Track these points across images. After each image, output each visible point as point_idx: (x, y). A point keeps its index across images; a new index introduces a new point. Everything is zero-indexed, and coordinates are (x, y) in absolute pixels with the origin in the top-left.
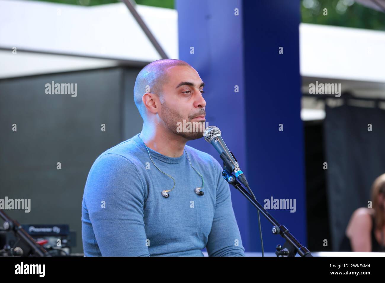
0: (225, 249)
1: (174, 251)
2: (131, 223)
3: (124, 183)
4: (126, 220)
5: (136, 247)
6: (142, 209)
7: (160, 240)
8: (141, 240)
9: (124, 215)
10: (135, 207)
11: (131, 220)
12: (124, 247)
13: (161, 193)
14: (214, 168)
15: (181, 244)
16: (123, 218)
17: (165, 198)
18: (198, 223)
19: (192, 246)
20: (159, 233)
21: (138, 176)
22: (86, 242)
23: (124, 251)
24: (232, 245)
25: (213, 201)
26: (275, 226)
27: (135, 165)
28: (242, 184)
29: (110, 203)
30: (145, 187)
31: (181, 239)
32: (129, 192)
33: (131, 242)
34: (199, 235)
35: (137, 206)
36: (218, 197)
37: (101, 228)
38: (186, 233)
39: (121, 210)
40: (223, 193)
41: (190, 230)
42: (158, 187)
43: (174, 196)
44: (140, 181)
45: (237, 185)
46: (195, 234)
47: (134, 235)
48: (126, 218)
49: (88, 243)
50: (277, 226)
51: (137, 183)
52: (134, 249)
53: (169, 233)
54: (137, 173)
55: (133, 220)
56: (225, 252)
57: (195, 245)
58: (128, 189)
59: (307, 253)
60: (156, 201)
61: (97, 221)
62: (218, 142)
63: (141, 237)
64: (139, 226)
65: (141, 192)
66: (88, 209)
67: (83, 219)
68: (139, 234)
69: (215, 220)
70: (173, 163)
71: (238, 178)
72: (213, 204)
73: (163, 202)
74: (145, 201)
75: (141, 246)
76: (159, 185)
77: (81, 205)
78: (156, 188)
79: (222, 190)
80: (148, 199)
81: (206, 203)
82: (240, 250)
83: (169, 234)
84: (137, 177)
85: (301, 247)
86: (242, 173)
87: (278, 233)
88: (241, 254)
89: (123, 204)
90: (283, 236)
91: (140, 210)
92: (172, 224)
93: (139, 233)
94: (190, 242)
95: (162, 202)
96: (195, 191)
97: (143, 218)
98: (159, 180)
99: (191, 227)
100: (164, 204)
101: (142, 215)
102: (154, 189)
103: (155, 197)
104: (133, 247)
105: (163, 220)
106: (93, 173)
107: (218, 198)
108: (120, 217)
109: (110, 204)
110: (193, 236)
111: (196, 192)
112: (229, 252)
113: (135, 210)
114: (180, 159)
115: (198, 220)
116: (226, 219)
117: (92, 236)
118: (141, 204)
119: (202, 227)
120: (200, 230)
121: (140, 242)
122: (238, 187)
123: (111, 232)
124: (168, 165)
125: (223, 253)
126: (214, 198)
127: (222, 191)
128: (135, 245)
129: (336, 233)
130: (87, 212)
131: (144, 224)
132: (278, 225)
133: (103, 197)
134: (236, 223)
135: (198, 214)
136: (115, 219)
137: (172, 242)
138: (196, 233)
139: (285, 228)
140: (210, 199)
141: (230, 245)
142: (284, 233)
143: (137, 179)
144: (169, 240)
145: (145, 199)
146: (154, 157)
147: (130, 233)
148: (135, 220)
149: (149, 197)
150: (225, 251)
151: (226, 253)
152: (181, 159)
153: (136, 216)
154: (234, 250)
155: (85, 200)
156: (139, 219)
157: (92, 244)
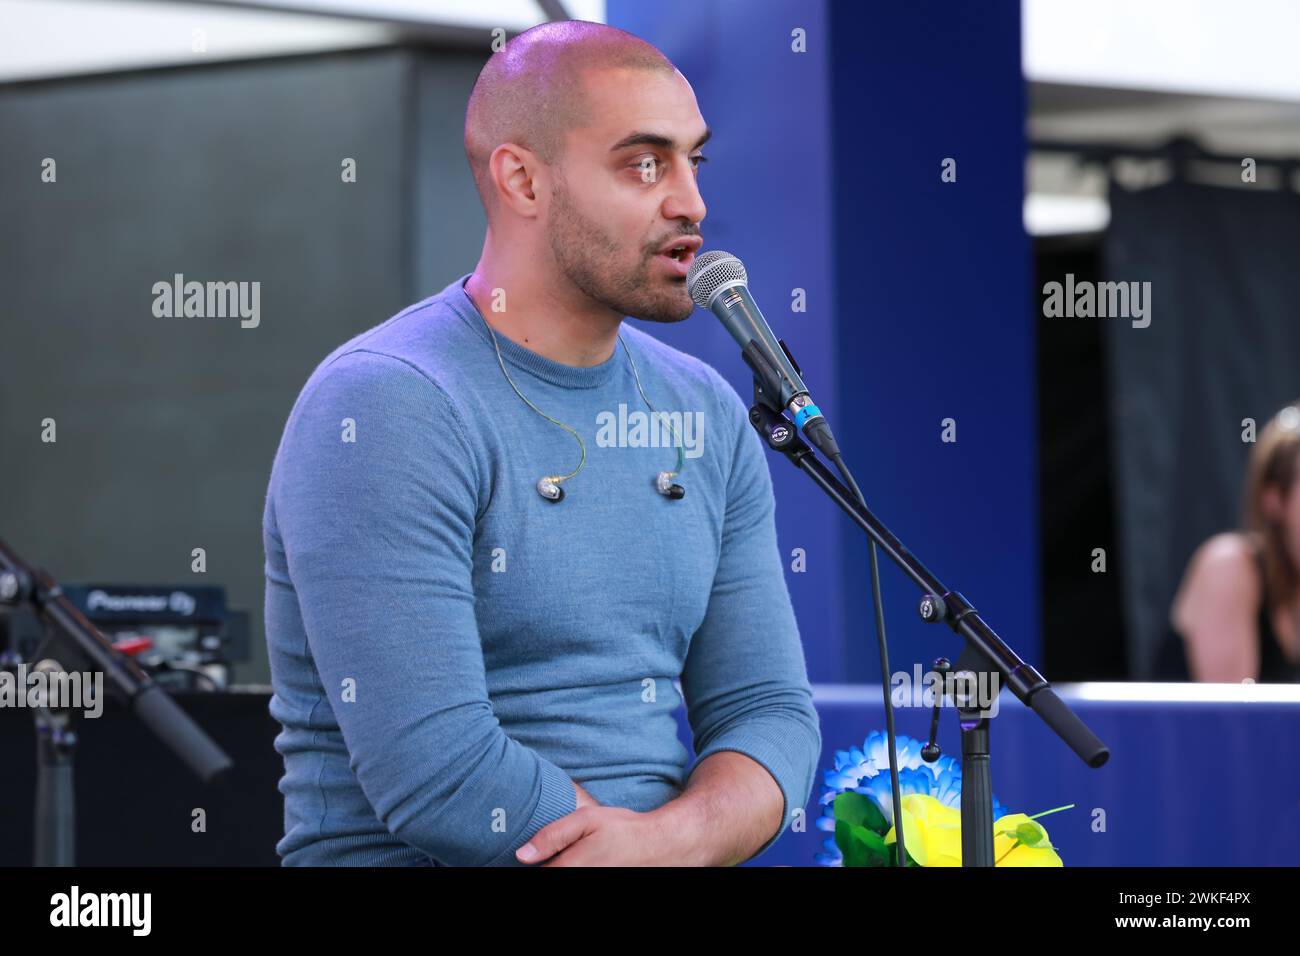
0: (750, 692)
1: (579, 681)
2: (429, 594)
3: (406, 453)
4: (411, 581)
5: (444, 674)
6: (470, 543)
7: (529, 649)
8: (462, 653)
9: (405, 565)
10: (443, 538)
11: (427, 582)
12: (403, 676)
13: (537, 489)
14: (722, 412)
15: (604, 659)
16: (399, 573)
17: (547, 503)
18: (663, 591)
19: (642, 670)
20: (528, 624)
21: (455, 433)
22: (277, 650)
23: (402, 687)
24: (772, 679)
25: (712, 520)
26: (928, 593)
27: (446, 394)
28: (818, 451)
29: (357, 523)
30: (480, 469)
31: (606, 644)
32: (423, 486)
33: (426, 658)
34: (665, 633)
35: (451, 535)
36: (729, 509)
37: (325, 606)
38: (620, 622)
39: (395, 548)
40: (752, 497)
41: (637, 616)
42: (526, 465)
43: (581, 500)
44: (461, 447)
45: (799, 454)
46: (651, 628)
47: (438, 634)
48: (412, 575)
49: (284, 653)
50: (935, 595)
51: (451, 456)
52: (436, 682)
53: (560, 624)
54: (452, 418)
55: (434, 582)
56: (748, 701)
57: (649, 667)
58: (417, 476)
59: (1037, 685)
60: (519, 514)
61: (314, 581)
62: (736, 307)
63: (462, 642)
64: (454, 603)
65: (467, 487)
66: (283, 536)
67: (268, 569)
68: (455, 631)
69: (717, 588)
70: (579, 385)
71: (806, 430)
72: (714, 529)
73: (544, 519)
74: (481, 514)
75: (462, 672)
76: (528, 460)
77: (261, 521)
78: (517, 469)
79: (746, 485)
80: (491, 509)
81: (690, 525)
82: (801, 696)
83: (563, 627)
84: (451, 433)
85: (1018, 666)
86: (816, 413)
87: (938, 618)
88: (803, 709)
89: (403, 528)
90: (957, 628)
91: (461, 550)
92: (573, 594)
93: (454, 628)
94: (633, 656)
95: (538, 518)
96: (654, 483)
97: (469, 575)
98: (530, 442)
99: (638, 603)
100: (545, 527)
101: (468, 565)
102: (512, 473)
103: (515, 500)
104: (435, 674)
105: (543, 581)
106: (303, 415)
107: (733, 511)
108: (389, 572)
109: (358, 526)
110: (645, 635)
111: (660, 488)
112: (764, 702)
113: (445, 549)
114: (605, 370)
115: (662, 581)
116: (760, 586)
117: (296, 629)
118: (464, 525)
119: (675, 604)
120: (669, 617)
121: (457, 658)
122: (802, 460)
123: (360, 621)
124: (562, 391)
125: (742, 703)
126: (719, 510)
127: (748, 488)
128: (441, 668)
129: (1141, 618)
130: (279, 549)
131: (473, 597)
132: (941, 592)
133: (334, 501)
134: (789, 602)
135: (663, 561)
136: (374, 576)
137: (570, 653)
138: (655, 624)
139: (963, 603)
140: (704, 513)
141: (767, 680)
142: (960, 620)
143: (451, 443)
144: (562, 646)
145: (479, 510)
146: (513, 364)
147: (424, 627)
148: (442, 583)
149: (495, 501)
150: (748, 697)
151: (754, 705)
152: (603, 372)
153: (445, 568)
154: (779, 698)
155: (273, 506)
156: (457, 581)
157: (297, 658)
